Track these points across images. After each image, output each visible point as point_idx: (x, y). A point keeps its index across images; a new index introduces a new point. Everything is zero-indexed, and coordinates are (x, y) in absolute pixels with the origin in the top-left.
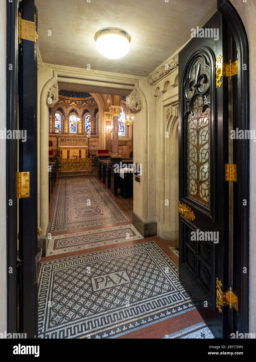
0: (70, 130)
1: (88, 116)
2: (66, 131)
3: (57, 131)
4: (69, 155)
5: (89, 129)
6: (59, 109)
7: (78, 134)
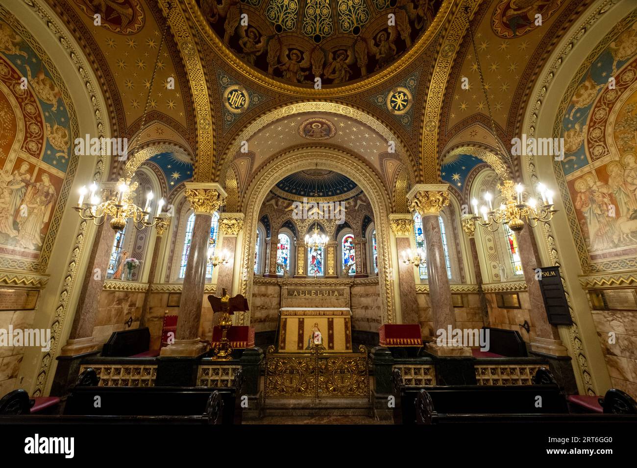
0: (309, 269)
1: (348, 236)
2: (301, 271)
3: (281, 273)
4: (303, 333)
5: (352, 265)
6: (287, 223)
7: (327, 278)
